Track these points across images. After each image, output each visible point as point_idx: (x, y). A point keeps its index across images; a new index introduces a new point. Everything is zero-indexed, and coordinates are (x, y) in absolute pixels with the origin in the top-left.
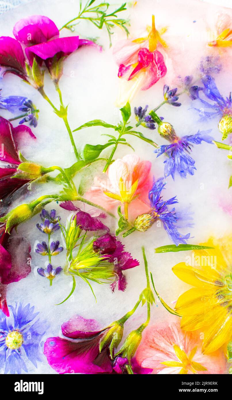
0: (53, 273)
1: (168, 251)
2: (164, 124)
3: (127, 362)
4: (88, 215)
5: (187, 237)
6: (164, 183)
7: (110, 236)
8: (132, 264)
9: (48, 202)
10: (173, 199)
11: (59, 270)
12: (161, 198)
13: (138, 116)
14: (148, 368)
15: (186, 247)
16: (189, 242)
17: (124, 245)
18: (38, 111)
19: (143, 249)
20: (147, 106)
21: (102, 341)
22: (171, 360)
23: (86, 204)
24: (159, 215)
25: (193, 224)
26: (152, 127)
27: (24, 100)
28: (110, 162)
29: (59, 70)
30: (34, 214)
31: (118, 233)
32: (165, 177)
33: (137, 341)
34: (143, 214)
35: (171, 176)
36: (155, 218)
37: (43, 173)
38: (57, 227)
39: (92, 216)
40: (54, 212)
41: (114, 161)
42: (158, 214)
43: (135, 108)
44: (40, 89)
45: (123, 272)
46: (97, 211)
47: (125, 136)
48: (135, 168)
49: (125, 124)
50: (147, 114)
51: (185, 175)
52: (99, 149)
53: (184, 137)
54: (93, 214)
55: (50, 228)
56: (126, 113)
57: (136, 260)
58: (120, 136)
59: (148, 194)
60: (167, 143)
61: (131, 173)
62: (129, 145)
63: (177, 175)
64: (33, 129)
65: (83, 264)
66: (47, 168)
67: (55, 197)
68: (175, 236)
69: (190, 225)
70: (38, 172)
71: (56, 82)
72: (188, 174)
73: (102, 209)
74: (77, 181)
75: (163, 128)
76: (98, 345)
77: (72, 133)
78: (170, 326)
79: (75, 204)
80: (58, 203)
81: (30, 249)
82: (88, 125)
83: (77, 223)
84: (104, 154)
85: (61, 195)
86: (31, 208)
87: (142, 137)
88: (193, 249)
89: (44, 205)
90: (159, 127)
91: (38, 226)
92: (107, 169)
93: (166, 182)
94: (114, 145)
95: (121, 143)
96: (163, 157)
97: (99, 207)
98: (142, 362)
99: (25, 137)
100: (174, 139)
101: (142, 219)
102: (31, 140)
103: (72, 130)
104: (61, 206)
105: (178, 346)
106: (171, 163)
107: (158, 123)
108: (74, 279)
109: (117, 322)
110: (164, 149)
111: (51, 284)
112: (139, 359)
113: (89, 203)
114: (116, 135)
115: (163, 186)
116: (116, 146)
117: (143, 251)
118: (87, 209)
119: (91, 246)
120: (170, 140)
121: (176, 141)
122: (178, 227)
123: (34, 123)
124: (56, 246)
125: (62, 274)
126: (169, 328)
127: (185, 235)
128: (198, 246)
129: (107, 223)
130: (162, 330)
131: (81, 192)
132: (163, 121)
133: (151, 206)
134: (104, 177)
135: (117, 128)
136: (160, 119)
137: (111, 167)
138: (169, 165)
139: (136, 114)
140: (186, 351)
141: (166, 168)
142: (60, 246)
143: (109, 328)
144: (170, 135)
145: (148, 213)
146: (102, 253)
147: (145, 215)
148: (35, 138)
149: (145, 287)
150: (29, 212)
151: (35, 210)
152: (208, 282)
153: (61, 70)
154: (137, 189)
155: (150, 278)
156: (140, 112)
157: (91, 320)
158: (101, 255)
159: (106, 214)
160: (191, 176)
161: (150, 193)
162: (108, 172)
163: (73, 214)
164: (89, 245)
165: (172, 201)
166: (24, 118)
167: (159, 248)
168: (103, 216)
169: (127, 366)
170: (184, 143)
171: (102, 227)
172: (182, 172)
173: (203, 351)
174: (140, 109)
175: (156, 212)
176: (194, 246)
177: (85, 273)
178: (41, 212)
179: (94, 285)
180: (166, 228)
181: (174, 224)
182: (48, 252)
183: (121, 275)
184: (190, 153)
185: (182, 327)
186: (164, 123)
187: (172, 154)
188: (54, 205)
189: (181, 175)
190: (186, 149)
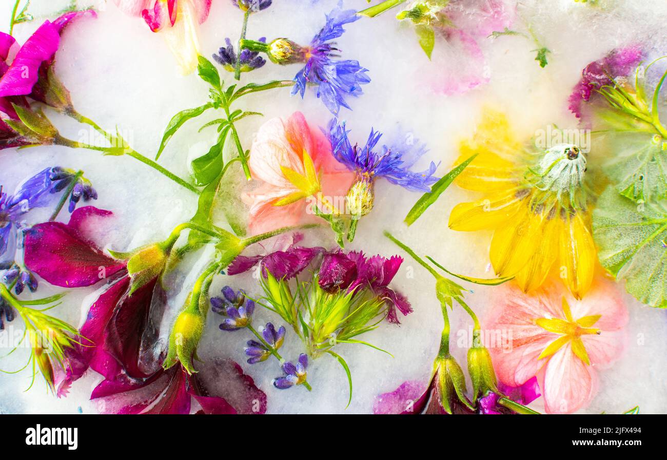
0: (300, 372)
1: (423, 209)
2: (272, 45)
3: (497, 397)
4: (279, 254)
5: (433, 170)
6: (341, 125)
7: (333, 255)
8: (393, 265)
9: (209, 284)
10: (372, 134)
11: (304, 360)
12: (355, 147)
13: (227, 63)
14: (528, 379)
15: (441, 184)
16: (439, 174)
17: (362, 252)
18: (80, 173)
19: (387, 235)
20: (228, 41)
21: (441, 400)
22: (549, 343)
23: (262, 242)
24: (373, 172)
25: (425, 145)
26: (260, 63)
27: (49, 174)
28: (244, 157)
29: (60, 91)
30: (205, 316)
31: (341, 243)
32: (336, 114)
33: (486, 359)
34: (350, 190)
35: (342, 107)
36: (370, 182)
37: (168, 250)
38: (250, 307)
39: (284, 250)
40: (227, 292)
41: (248, 152)
42: (369, 172)
43: (215, 56)
44: (58, 140)
45: (389, 287)
46: (285, 238)
47: (237, 104)
48: (286, 137)
49: (220, 90)
50: (237, 50)
51: (360, 90)
52: (216, 152)
53: (315, 41)
54: (282, 247)
55: (243, 316)
56: (210, 75)
57: (392, 257)
58: (228, 112)
59: (333, 158)
60: (298, 67)
61: (289, 148)
62: (251, 113)
63: (348, 99)
64: (94, 203)
65: (330, 323)
66: (166, 238)
67: (214, 268)
68: (414, 182)
69: (422, 151)
70: (161, 256)
71: (70, 111)
72: (363, 86)
73: (288, 229)
74: (221, 223)
75: (276, 51)
76: (442, 408)
77: (159, 162)
78: (507, 302)
79: (250, 253)
80: (223, 273)
81: (238, 368)
82: (170, 132)
83: (277, 277)
84: (226, 156)
85: (218, 260)
86: (195, 313)
87: (254, 88)
88: (454, 178)
89: (207, 291)
90: (270, 55)
91: (224, 327)
92: (250, 171)
93: (344, 121)
94: (231, 130)
95: (237, 119)
96: (310, 90)
97: (283, 230)
98: (514, 379)
99: (93, 224)
100: (303, 54)
101: (354, 197)
102: (107, 221)
103: (152, 157)
104: (230, 273)
105: (542, 318)
106: (327, 90)
107: (264, 50)
108: (333, 355)
109: (438, 358)
110: (302, 82)
111: (309, 388)
112: (508, 380)
113: (265, 237)
114: (221, 114)
115: (344, 129)
116: (234, 129)
117: (391, 238)
118: (270, 247)
119: (319, 292)
120: (300, 61)
121: (309, 56)
122: (409, 167)
123: (89, 194)
124: (272, 332)
125: (310, 359)
126: (508, 306)
127: (428, 168)
128: (457, 169)
129: (312, 241)
130: (502, 317)
131: (240, 232)
132: (267, 42)
133: (350, 169)
134: (255, 183)
135: (215, 103)
136: (261, 42)
137: (253, 161)
138: (326, 94)
139: (222, 62)
140: (558, 315)
141: (326, 102)
142: (277, 329)
143: (436, 374)
144: (293, 55)
145: (356, 182)
146: (344, 286)
147: (354, 189)
148: (110, 213)
149: (434, 281)
150: (197, 320)
151: (201, 310)
152: (507, 204)
153: (62, 90)
154: (314, 163)
155: (427, 264)
156: (226, 56)
157: (403, 386)
158: (346, 291)
159: (301, 232)
160: (368, 85)
161: (335, 151)
162: (254, 174)
163: (257, 271)
164: (316, 292)
165: (373, 140)
166: (69, 197)
167: (409, 216)
168: (298, 238)
169: (501, 402)
170: (321, 48)
171: (310, 253)
172: (352, 89)
173: (577, 296)
174: (223, 51)
175: (364, 172)
176: (451, 173)
177: (344, 331)
178: (211, 306)
179: (368, 337)
180: (395, 182)
181: (400, 166)
182: (268, 349)
183: (389, 293)
184: (339, 56)
185: (526, 291)
186: (272, 43)
187: (318, 77)
189: (355, 95)
190: (332, 55)
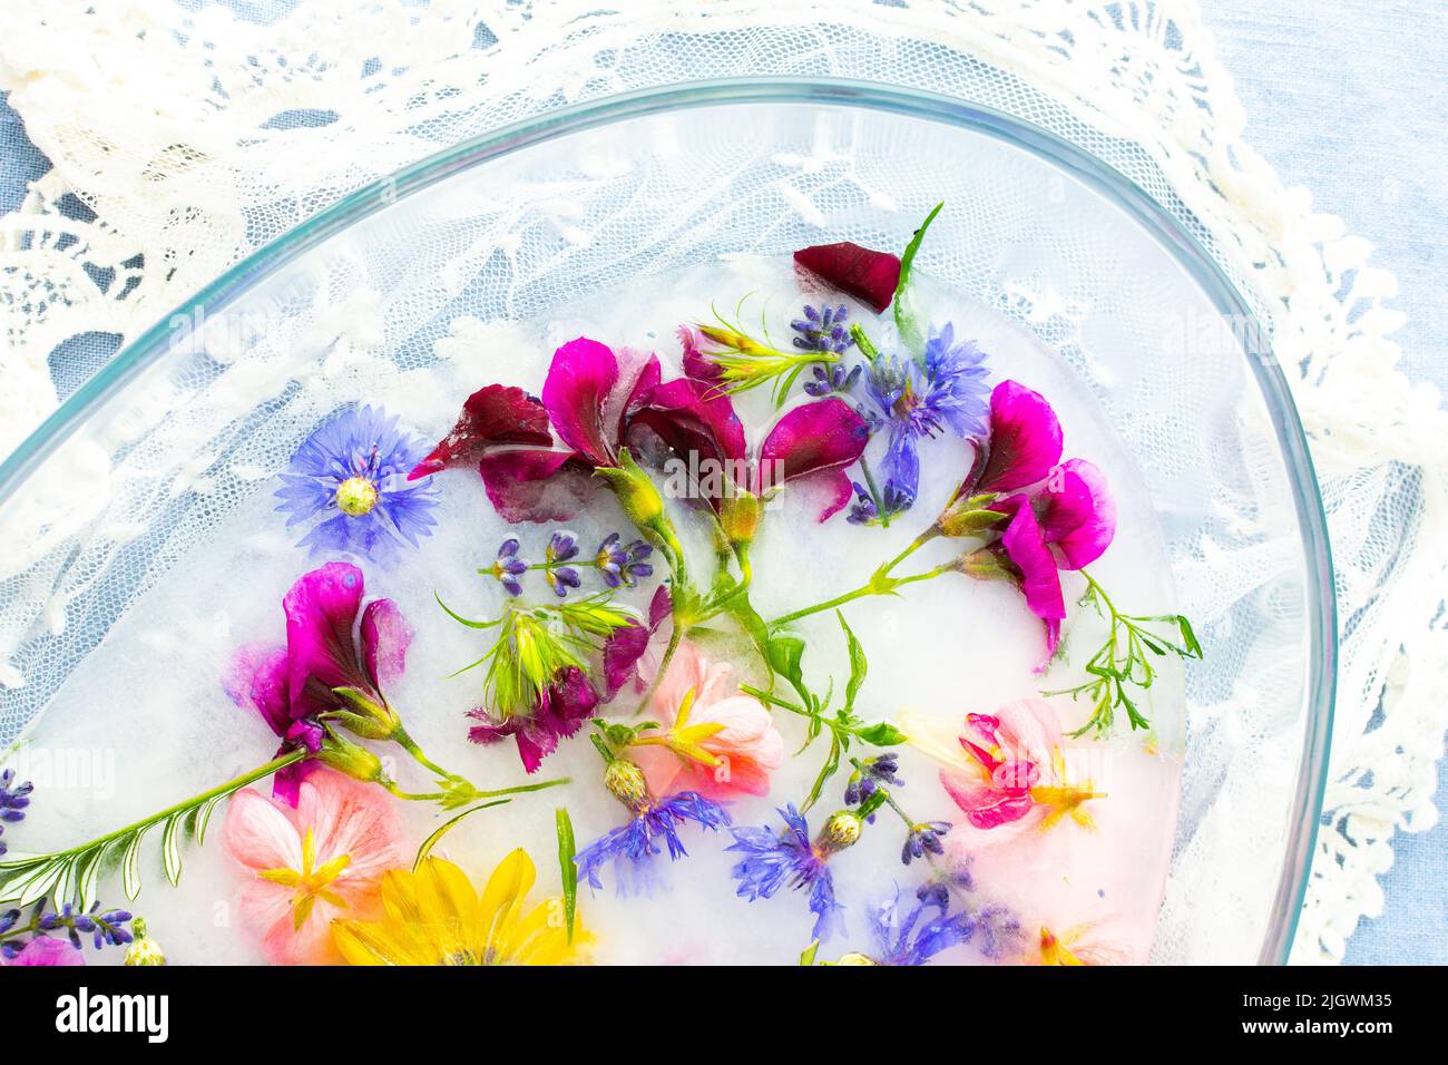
0: (506, 576)
1: (561, 839)
2: (858, 824)
3: (312, 750)
4: (639, 652)
5: (594, 883)
6: (717, 826)
7: (594, 705)
8: (531, 758)
9: (669, 559)
10: (681, 849)
11: (513, 588)
12: (683, 820)
13: (877, 762)
14: (300, 799)
15: (571, 881)
16: (583, 886)
17: (572, 737)
18: (886, 525)
19: (566, 781)
20: (900, 783)
21: (358, 693)
22: (317, 849)
23: (666, 646)
24: (642, 817)
25: (625, 896)
26: (850, 798)
27: (909, 493)
28: (766, 699)
29: (985, 573)
30: (640, 529)
31: (599, 723)
32: (732, 830)
33: (357, 772)
34: (644, 779)
35: (736, 842)
36: (635, 806)
37: (737, 546)
38: (612, 580)
39: (639, 661)
40: (646, 571)
41: (769, 708)
42: (645, 813)
43: (895, 756)
44: (937, 530)
45: (513, 736)
46: (651, 672)
47: (827, 734)
48: (751, 759)
49: (856, 733)
50: (881, 786)
51: (737, 877)
52: (794, 675)
53: (827, 873)
54: (644, 660)
55: (609, 566)
56: (879, 735)
57: (540, 765)
58: (826, 722)
59: (691, 790)
60: (814, 833)
61: (737, 750)
62: (807, 744)
63: (739, 857)
64: (846, 512)
65: (528, 645)
66: (748, 555)
67: (680, 576)
68: (595, 856)
69: (621, 888)
70: (736, 534)
71: (956, 566)
72: (739, 882)
73: (657, 683)
74: (719, 621)
75: (848, 822)
76: (349, 685)
77: (834, 609)
78: (393, 846)
79: (666, 625)
80: (667, 581)
81: (561, 518)
82: (853, 645)
83: (620, 630)
84: (783, 682)
85: (685, 589)
86: (652, 521)
87: (829, 771)
88: (567, 897)
89: (663, 549)
90: (850, 813)
91: (615, 537)
92: (748, 692)
93: (719, 832)
94: (805, 709)
95: (811, 724)
96: (780, 826)
97: (660, 677)
98: (313, 785)
99: (824, 496)
100: (823, 848)
101: (633, 778)
102: (817, 512)
103: (840, 607)
104: (661, 589)
105: (348, 864)
106: (766, 842)
107: (860, 812)
108: (494, 623)
109: (400, 725)
110: (797, 824)
111: (483, 571)
112: (317, 777)
113: (669, 652)
114: (829, 714)
115: (710, 825)
116: (803, 713)
117: (560, 782)
118: (655, 648)
119: (568, 661)
120: (821, 838)
121: (816, 853)
122: (616, 861)
123: (860, 516)
124: (569, 581)
125: (508, 595)
126: (388, 844)
127: (600, 879)
128: (572, 908)
129: (625, 696)
130: (382, 828)
131: (695, 633)
132: (865, 822)
133: (664, 798)
134: (730, 687)
135: (845, 715)
136: (870, 815)
137: (755, 703)
138: (761, 838)
139: (881, 758)
140: (337, 884)
141: (754, 831)
142: (568, 588)
143: (386, 708)
144: (833, 841)
145: (646, 791)
146: (552, 690)
147: (641, 784)
148: (822, 521)
149: (479, 788)
150: (643, 517)
151: (650, 529)
152: (491, 932)
153: (985, 576)
154: (702, 765)
155: (499, 800)
156: (884, 768)
157: (402, 666)
158: (548, 686)
159: (644, 694)
160: (736, 890)
161: (695, 796)
162: (743, 695)
163: (642, 617)
164: (571, 657)
165: (676, 847)
166: (870, 494)
167: (567, 817)
168: (640, 687)
169: (303, 750)
170: (813, 871)
171: (614, 684)
172: (745, 869)
173: (337, 921)
174: (893, 769)
175: (650, 809)
176: (573, 898)
177: (509, 650)
178: (645, 542)
179: (481, 672)
180: (613, 833)
181: (625, 851)
182: (555, 563)
183: (505, 731)
184: (789, 886)
185: (389, 872)
186: (860, 826)
187: (784, 844)
188: (662, 571)
189: (736, 867)
190: (798, 878)
